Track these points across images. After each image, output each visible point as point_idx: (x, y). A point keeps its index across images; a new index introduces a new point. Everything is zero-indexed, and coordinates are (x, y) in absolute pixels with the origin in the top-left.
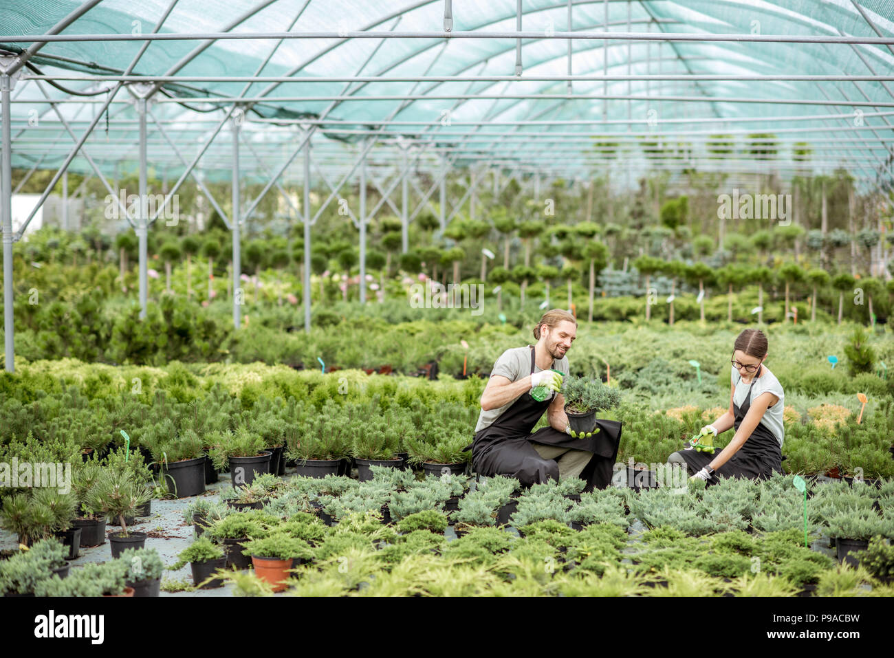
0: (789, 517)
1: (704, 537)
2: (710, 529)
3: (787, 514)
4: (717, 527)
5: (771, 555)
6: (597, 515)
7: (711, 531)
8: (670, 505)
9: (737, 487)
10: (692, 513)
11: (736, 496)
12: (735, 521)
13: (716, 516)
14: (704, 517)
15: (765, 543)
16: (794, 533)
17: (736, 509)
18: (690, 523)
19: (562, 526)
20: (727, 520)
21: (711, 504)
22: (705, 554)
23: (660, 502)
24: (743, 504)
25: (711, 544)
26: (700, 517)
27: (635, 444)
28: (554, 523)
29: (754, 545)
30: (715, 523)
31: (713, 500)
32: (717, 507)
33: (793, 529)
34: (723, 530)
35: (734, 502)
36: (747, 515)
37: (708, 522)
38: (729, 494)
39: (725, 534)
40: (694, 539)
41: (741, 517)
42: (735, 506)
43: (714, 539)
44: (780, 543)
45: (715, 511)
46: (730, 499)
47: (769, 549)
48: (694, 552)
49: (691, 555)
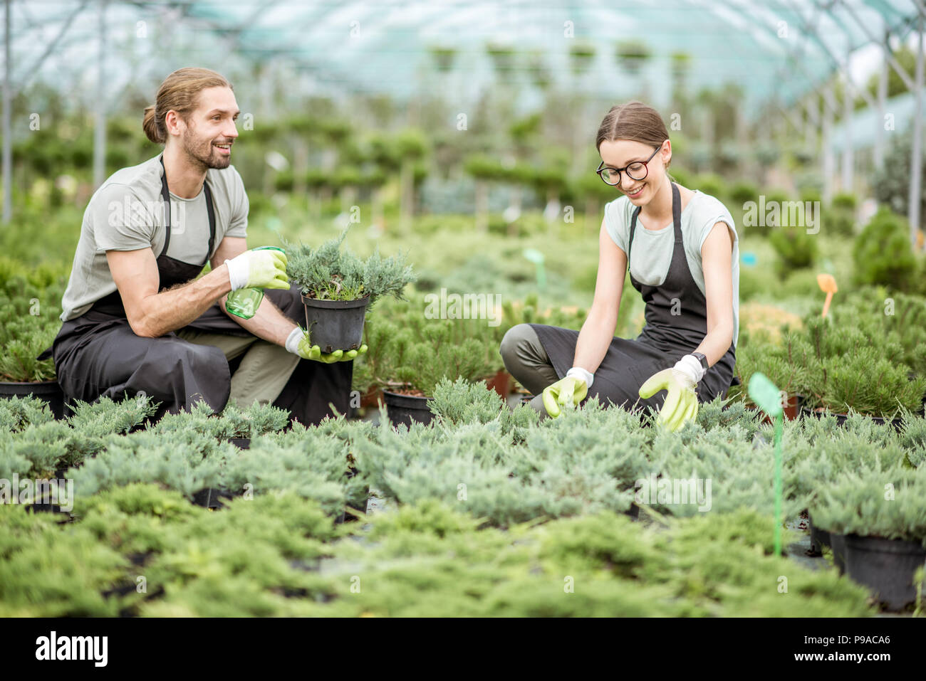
0: (727, 484)
1: (519, 531)
2: (539, 510)
3: (722, 477)
4: (555, 506)
5: (696, 577)
6: (264, 475)
7: (541, 514)
8: (447, 454)
9: (603, 421)
10: (498, 473)
11: (603, 438)
12: (599, 493)
13: (554, 481)
14: (526, 480)
15: (676, 546)
16: (748, 521)
17: (603, 465)
18: (490, 495)
19: (168, 500)
20: (581, 487)
21: (544, 454)
22: (518, 574)
23: (426, 448)
24: (618, 455)
25: (536, 549)
26: (516, 481)
27: (402, 346)
28: (154, 493)
29: (649, 552)
30: (551, 497)
31: (549, 444)
32: (557, 458)
33: (746, 511)
34: (569, 512)
35: (597, 449)
36: (626, 478)
37: (534, 495)
38: (587, 433)
39: (574, 521)
40: (495, 535)
41: (614, 483)
42: (599, 457)
43: (542, 536)
44: (717, 546)
45: (551, 469)
46: (588, 443)
47: (688, 560)
48: (491, 570)
49: (480, 579)
